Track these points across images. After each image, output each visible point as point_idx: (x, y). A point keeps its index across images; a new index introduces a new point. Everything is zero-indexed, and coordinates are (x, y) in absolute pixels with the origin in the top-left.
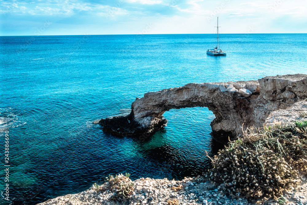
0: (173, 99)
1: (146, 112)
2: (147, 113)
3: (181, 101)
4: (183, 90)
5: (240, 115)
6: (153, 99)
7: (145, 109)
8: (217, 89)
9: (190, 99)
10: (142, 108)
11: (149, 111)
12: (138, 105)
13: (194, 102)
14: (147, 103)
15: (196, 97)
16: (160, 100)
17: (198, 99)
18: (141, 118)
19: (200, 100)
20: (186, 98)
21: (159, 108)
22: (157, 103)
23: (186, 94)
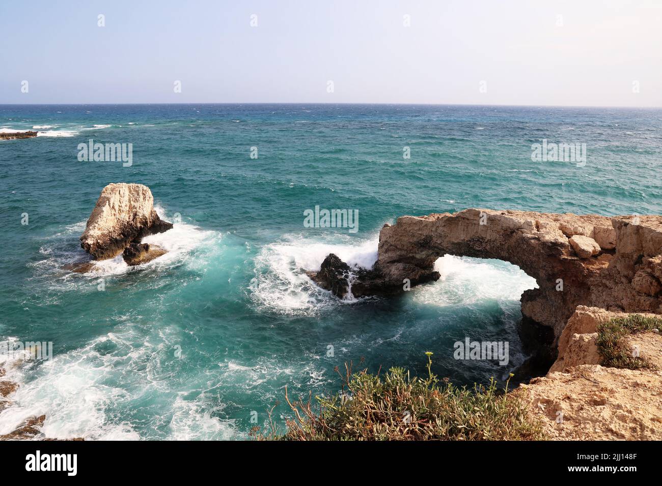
0: (441, 237)
1: (398, 253)
2: (400, 256)
3: (453, 243)
4: (459, 221)
5: (560, 297)
6: (409, 232)
7: (396, 247)
8: (518, 229)
9: (470, 241)
10: (391, 245)
11: (403, 253)
12: (385, 238)
13: (477, 248)
14: (401, 236)
15: (481, 240)
16: (421, 234)
17: (484, 245)
18: (388, 263)
19: (488, 247)
20: (462, 238)
21: (420, 250)
22: (415, 239)
23: (464, 230)
